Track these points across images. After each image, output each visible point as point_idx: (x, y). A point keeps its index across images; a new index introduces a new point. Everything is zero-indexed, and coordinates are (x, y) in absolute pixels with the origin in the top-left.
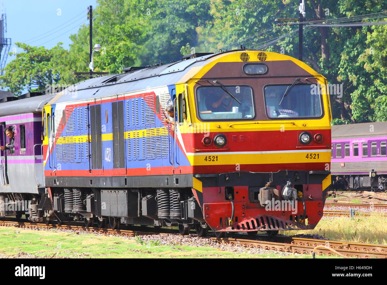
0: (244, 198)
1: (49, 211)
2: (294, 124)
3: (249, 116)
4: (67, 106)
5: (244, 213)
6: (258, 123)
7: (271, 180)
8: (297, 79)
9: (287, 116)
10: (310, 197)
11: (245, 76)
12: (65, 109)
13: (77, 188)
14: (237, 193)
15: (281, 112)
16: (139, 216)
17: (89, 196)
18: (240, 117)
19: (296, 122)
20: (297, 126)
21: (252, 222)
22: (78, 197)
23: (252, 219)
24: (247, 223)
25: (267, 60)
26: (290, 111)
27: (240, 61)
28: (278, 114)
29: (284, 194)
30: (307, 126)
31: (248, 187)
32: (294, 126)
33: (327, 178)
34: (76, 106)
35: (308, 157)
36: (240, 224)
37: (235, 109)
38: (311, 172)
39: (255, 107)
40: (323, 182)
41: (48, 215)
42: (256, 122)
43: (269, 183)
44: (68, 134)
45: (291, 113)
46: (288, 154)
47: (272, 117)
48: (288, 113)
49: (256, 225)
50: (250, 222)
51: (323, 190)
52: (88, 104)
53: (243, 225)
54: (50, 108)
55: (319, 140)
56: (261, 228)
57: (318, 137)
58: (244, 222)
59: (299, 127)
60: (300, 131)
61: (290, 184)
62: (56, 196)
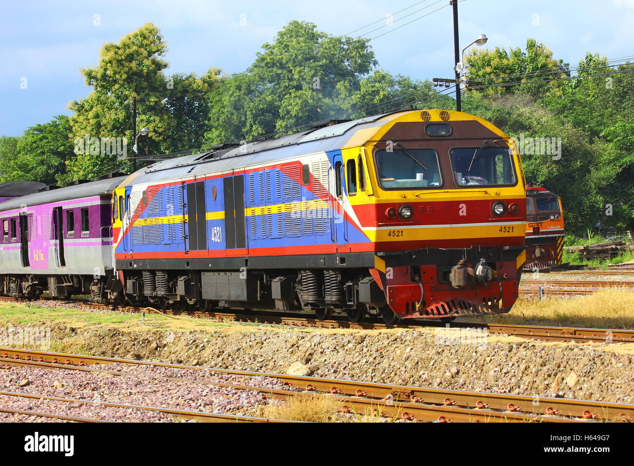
0: (431, 278)
1: (113, 293)
2: (486, 193)
3: (437, 184)
4: (149, 187)
5: (432, 297)
6: (448, 192)
7: (464, 258)
8: (485, 142)
9: (477, 184)
10: (504, 277)
11: (428, 137)
12: (147, 190)
13: (163, 271)
14: (424, 273)
15: (470, 179)
16: (259, 299)
17: (182, 278)
18: (426, 185)
19: (489, 190)
20: (489, 194)
21: (442, 306)
22: (164, 280)
23: (442, 303)
24: (437, 308)
25: (451, 120)
26: (479, 178)
27: (421, 120)
28: (467, 181)
29: (477, 273)
30: (500, 195)
31: (436, 266)
32: (487, 195)
33: (522, 253)
34: (164, 185)
35: (501, 231)
36: (429, 309)
37: (419, 176)
38: (507, 248)
39: (442, 174)
40: (518, 259)
41: (113, 297)
42: (446, 190)
43: (462, 261)
44: (149, 216)
45: (481, 181)
46: (480, 227)
47: (460, 184)
48: (478, 181)
49: (448, 310)
50: (439, 306)
51: (518, 267)
52: (183, 182)
53: (432, 310)
54: (124, 190)
55: (515, 211)
56: (454, 313)
57: (513, 208)
58: (433, 307)
59: (493, 197)
60: (493, 201)
61: (484, 262)
62: (130, 279)
